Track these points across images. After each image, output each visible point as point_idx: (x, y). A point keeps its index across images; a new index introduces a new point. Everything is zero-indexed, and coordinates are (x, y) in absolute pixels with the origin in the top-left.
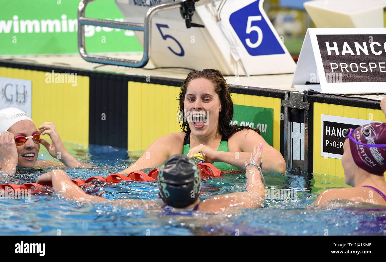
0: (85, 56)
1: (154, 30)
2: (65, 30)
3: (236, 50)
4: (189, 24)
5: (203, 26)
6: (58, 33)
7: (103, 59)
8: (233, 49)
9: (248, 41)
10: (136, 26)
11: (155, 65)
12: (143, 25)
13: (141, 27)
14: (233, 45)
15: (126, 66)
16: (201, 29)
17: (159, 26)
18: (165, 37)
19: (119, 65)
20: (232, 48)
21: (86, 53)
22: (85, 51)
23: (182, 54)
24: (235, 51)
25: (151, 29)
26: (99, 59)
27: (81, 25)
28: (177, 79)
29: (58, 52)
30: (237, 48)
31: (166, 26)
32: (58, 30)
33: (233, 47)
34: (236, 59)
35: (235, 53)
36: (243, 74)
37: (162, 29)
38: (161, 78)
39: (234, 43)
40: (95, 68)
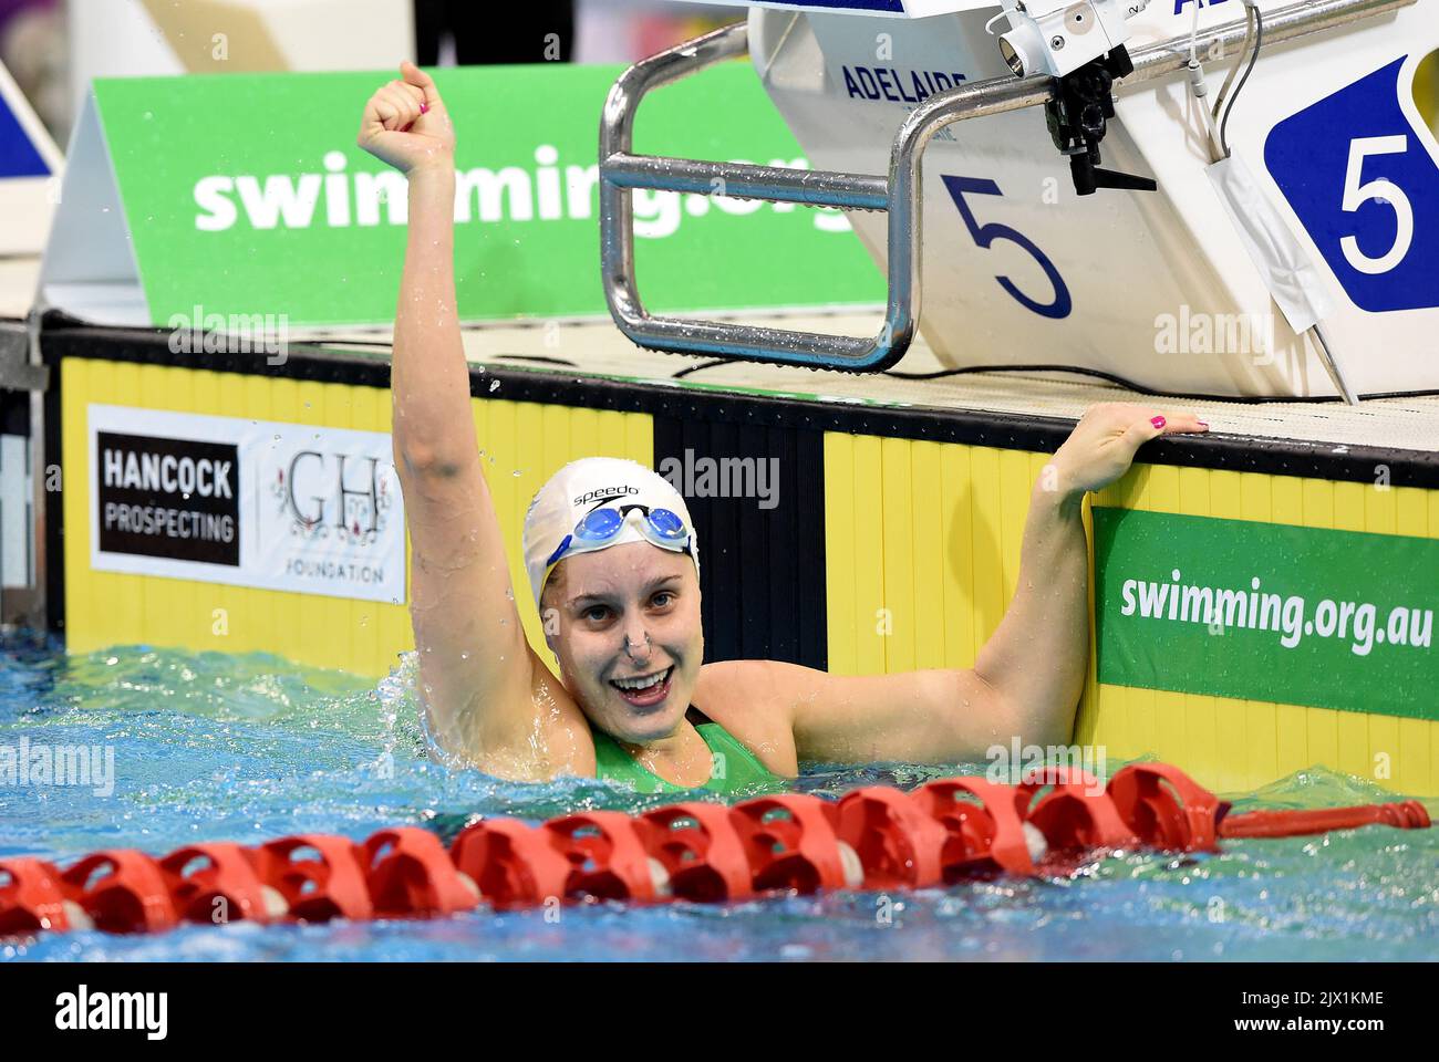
0: (636, 321)
1: (937, 204)
2: (550, 210)
3: (1297, 284)
4: (1088, 177)
5: (1149, 185)
6: (522, 224)
7: (711, 335)
8: (1284, 281)
9: (1349, 245)
10: (854, 187)
11: (943, 358)
12: (884, 184)
13: (874, 190)
14: (1285, 265)
15: (814, 366)
16: (1142, 195)
17: (957, 186)
18: (985, 236)
19: (780, 362)
20: (1277, 279)
21: (637, 310)
22: (634, 300)
23: (1061, 308)
24: (1291, 290)
25: (920, 198)
26: (696, 333)
27: (616, 187)
28: (1037, 419)
29: (520, 308)
30: (1304, 277)
31: (988, 187)
32: (521, 211)
33: (1283, 273)
34: (1300, 324)
35: (1293, 299)
36: (1332, 390)
37: (970, 198)
38: (968, 413)
39: (1289, 258)
40: (679, 375)
